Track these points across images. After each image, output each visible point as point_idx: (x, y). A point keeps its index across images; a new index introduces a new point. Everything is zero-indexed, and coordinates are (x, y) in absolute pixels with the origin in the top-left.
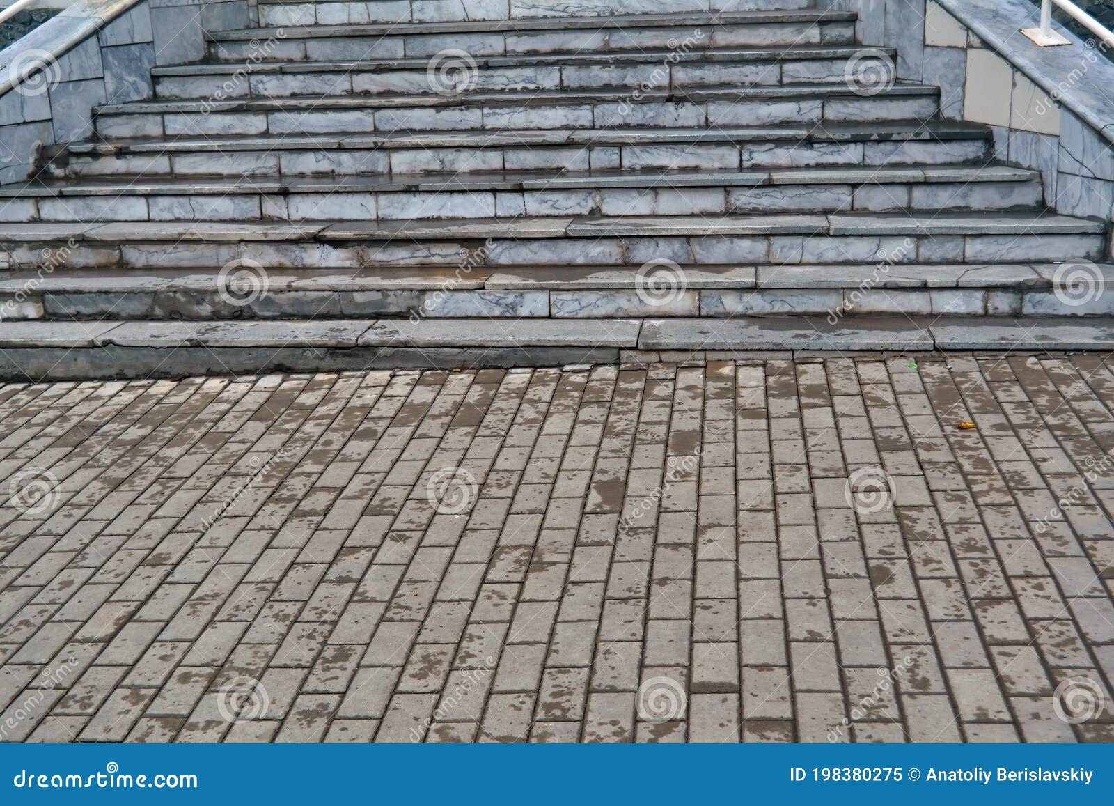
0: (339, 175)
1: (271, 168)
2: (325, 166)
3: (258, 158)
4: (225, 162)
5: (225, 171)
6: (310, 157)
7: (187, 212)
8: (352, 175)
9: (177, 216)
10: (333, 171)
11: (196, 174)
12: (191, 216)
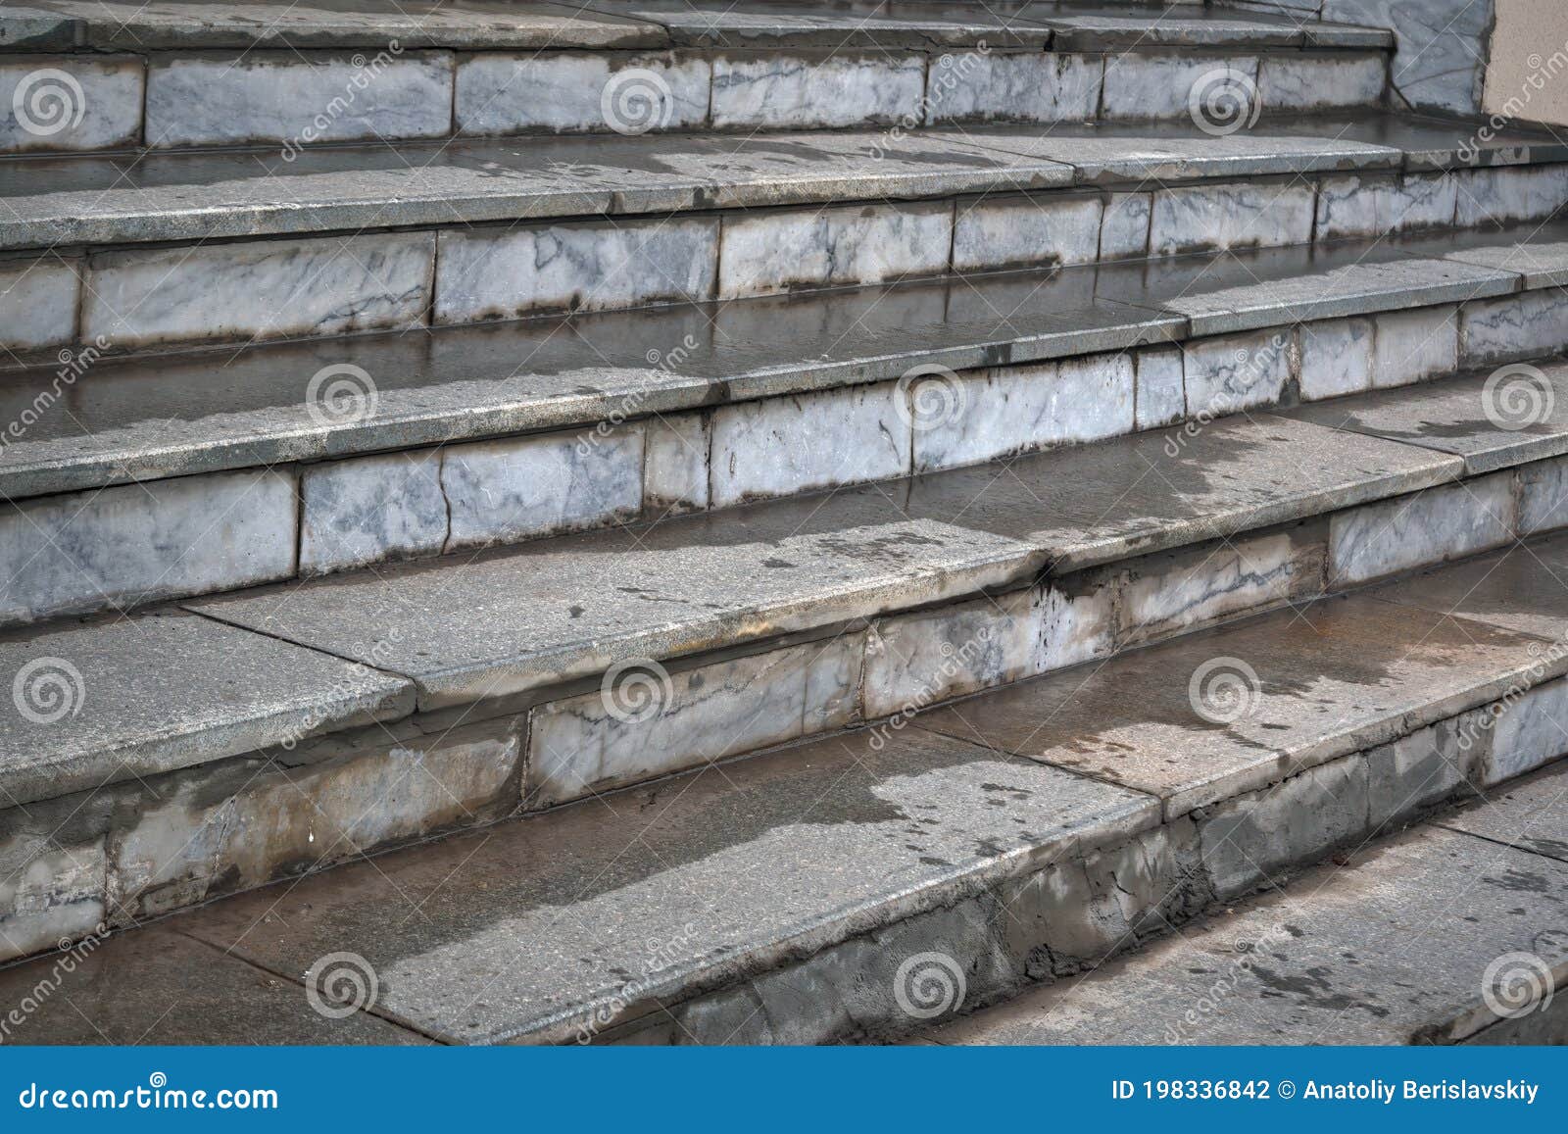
0: (589, 315)
1: (405, 298)
2: (556, 284)
3: (375, 261)
4: (266, 282)
5: (263, 321)
6: (522, 248)
7: (427, 522)
8: (621, 311)
9: (396, 539)
10: (575, 301)
11: (162, 342)
12: (434, 537)
